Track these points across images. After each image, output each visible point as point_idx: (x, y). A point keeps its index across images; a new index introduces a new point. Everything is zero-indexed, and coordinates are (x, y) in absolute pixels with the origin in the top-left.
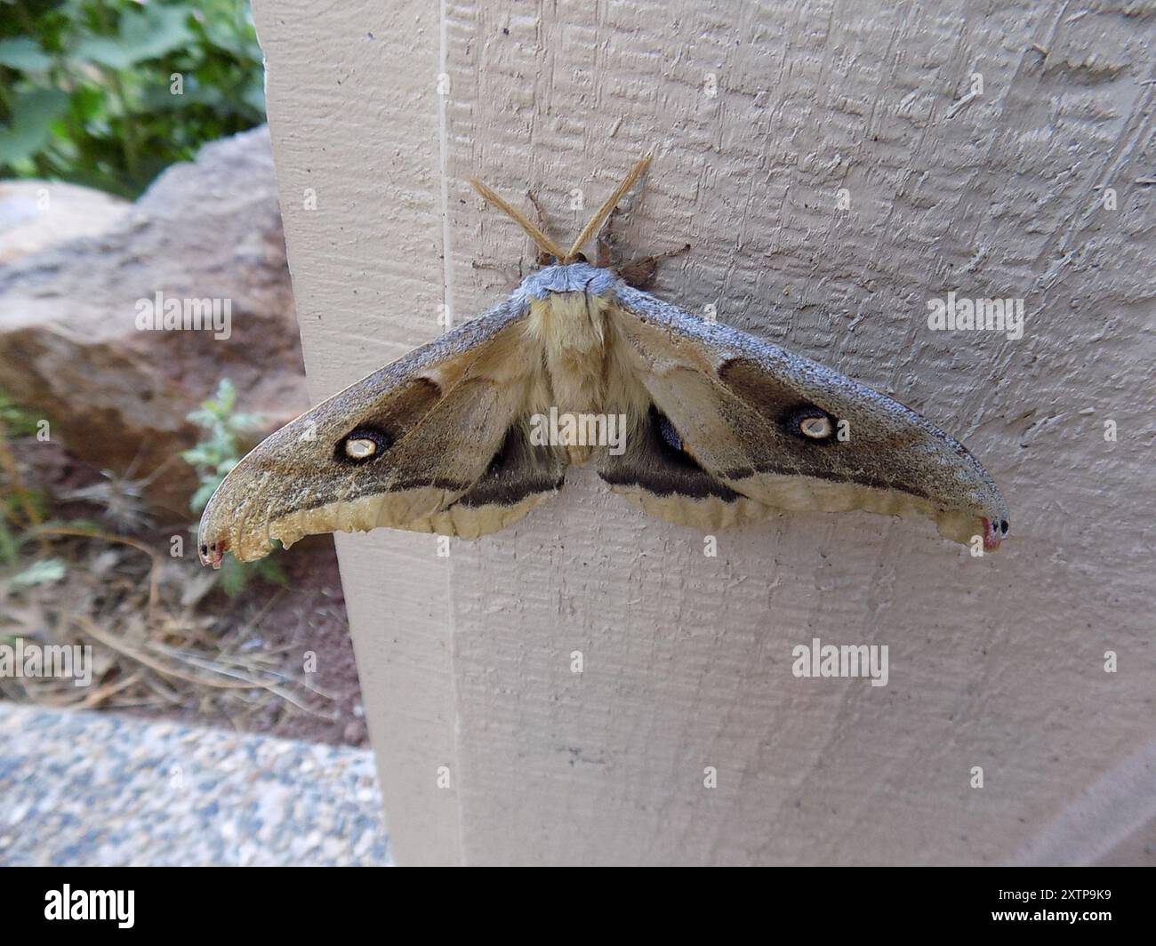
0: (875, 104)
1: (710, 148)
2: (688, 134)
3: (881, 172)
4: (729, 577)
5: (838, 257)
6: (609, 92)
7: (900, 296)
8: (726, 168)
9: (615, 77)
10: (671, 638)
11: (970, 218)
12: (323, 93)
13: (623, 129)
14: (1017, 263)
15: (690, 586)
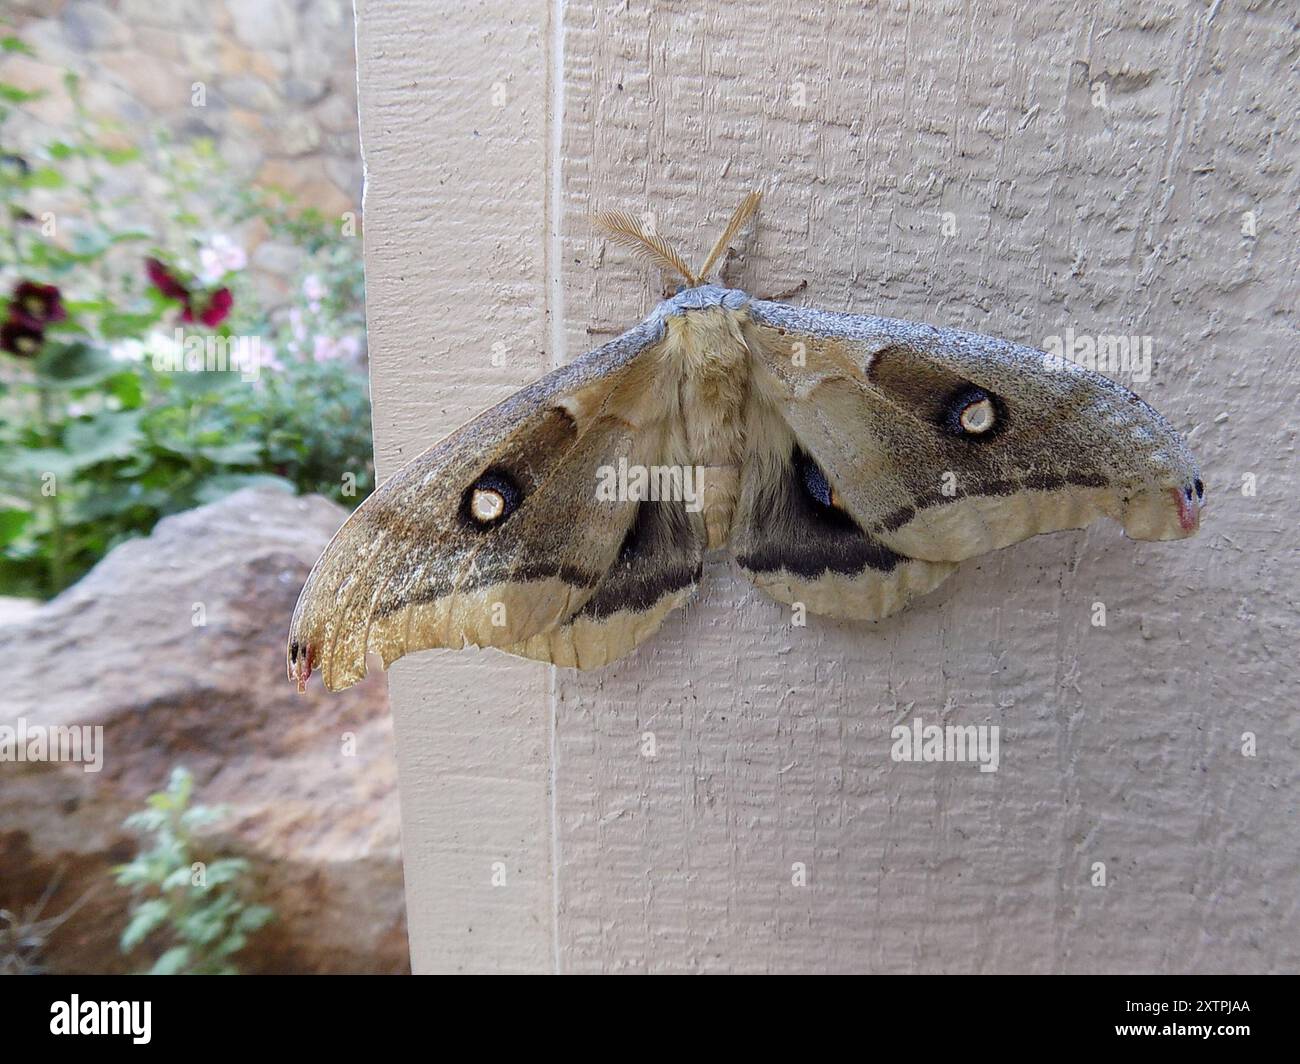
0: (956, 122)
1: (815, 179)
2: (793, 167)
3: (974, 186)
4: (894, 708)
5: (950, 275)
6: (717, 134)
7: (1015, 313)
8: (832, 198)
9: (722, 120)
10: (834, 821)
11: (1061, 223)
12: (424, 195)
13: (733, 169)
14: (1114, 263)
15: (850, 730)
